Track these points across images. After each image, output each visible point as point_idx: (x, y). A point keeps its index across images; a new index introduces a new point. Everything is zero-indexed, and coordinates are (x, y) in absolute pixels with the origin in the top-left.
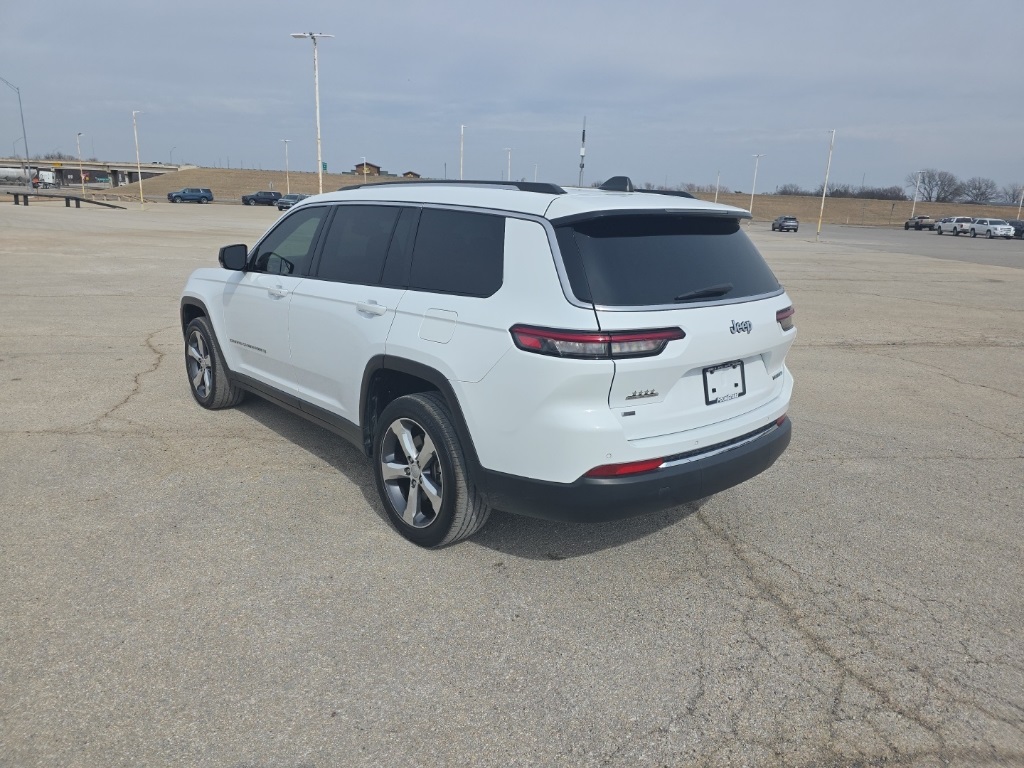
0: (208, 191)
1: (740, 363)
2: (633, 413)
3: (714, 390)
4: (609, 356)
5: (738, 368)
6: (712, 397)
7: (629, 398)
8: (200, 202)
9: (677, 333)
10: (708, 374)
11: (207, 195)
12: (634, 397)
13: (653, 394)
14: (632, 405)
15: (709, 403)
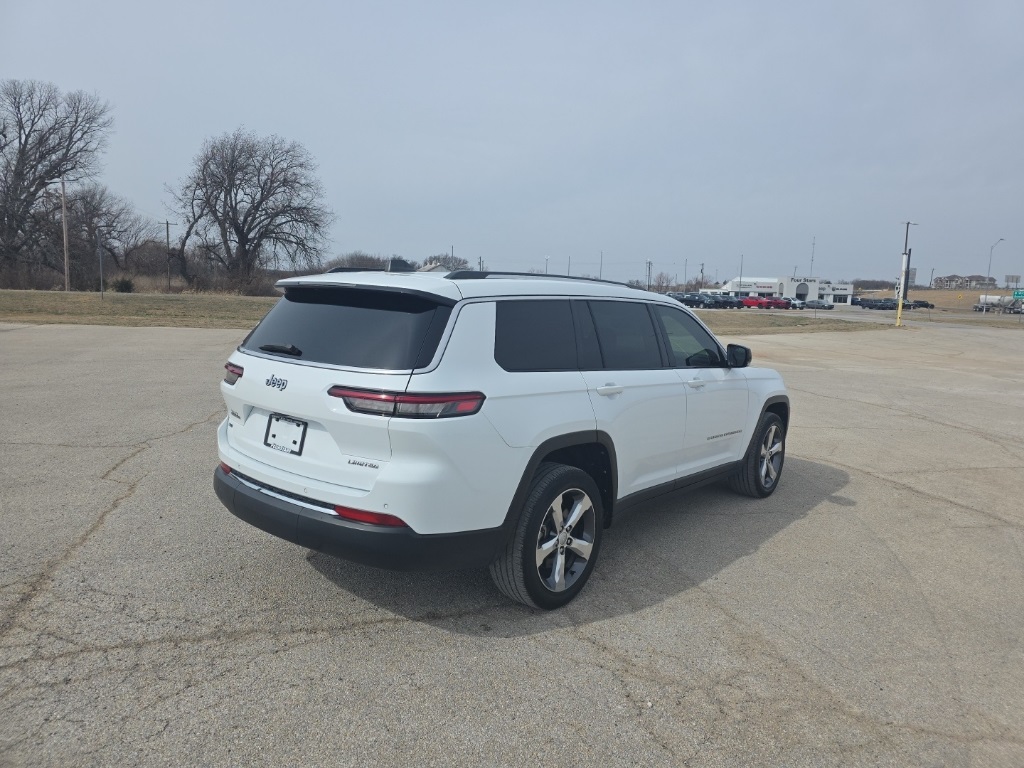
1: (306, 425)
3: (274, 436)
5: (302, 428)
6: (271, 440)
10: (274, 420)
13: (238, 416)
15: (266, 443)
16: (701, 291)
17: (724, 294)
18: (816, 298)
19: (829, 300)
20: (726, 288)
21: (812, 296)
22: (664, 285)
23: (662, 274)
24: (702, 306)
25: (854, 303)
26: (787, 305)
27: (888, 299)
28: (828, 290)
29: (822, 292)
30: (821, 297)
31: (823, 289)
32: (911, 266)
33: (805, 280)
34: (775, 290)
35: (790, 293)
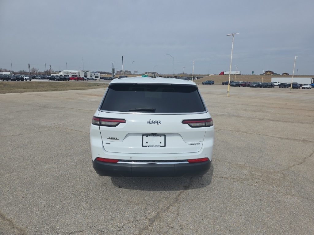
0: (213, 81)
1: (165, 135)
2: (110, 144)
3: (147, 142)
4: (100, 125)
5: (163, 137)
6: (145, 144)
7: (108, 139)
8: (210, 84)
9: (123, 121)
10: (144, 137)
11: (212, 82)
12: (110, 138)
13: (116, 139)
14: (109, 141)
15: (143, 146)
16: (52, 74)
17: (61, 76)
18: (90, 77)
19: (94, 77)
20: (61, 74)
21: (89, 77)
22: (35, 72)
23: (33, 68)
24: (56, 80)
25: (100, 78)
26: (83, 79)
27: (110, 77)
28: (93, 75)
29: (92, 75)
30: (91, 76)
31: (92, 74)
32: (114, 68)
33: (86, 71)
34: (77, 74)
35: (82, 76)
